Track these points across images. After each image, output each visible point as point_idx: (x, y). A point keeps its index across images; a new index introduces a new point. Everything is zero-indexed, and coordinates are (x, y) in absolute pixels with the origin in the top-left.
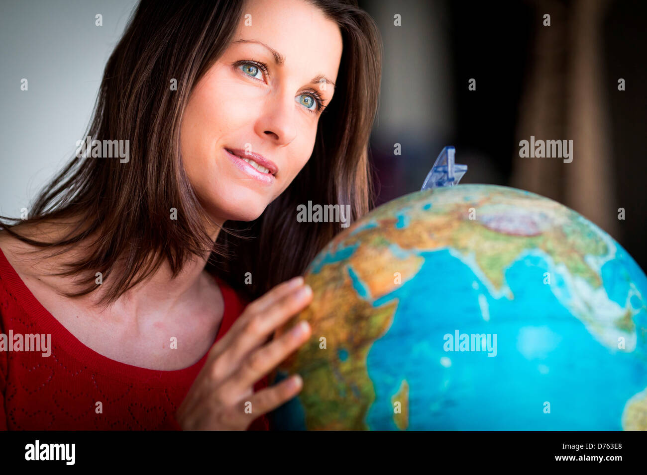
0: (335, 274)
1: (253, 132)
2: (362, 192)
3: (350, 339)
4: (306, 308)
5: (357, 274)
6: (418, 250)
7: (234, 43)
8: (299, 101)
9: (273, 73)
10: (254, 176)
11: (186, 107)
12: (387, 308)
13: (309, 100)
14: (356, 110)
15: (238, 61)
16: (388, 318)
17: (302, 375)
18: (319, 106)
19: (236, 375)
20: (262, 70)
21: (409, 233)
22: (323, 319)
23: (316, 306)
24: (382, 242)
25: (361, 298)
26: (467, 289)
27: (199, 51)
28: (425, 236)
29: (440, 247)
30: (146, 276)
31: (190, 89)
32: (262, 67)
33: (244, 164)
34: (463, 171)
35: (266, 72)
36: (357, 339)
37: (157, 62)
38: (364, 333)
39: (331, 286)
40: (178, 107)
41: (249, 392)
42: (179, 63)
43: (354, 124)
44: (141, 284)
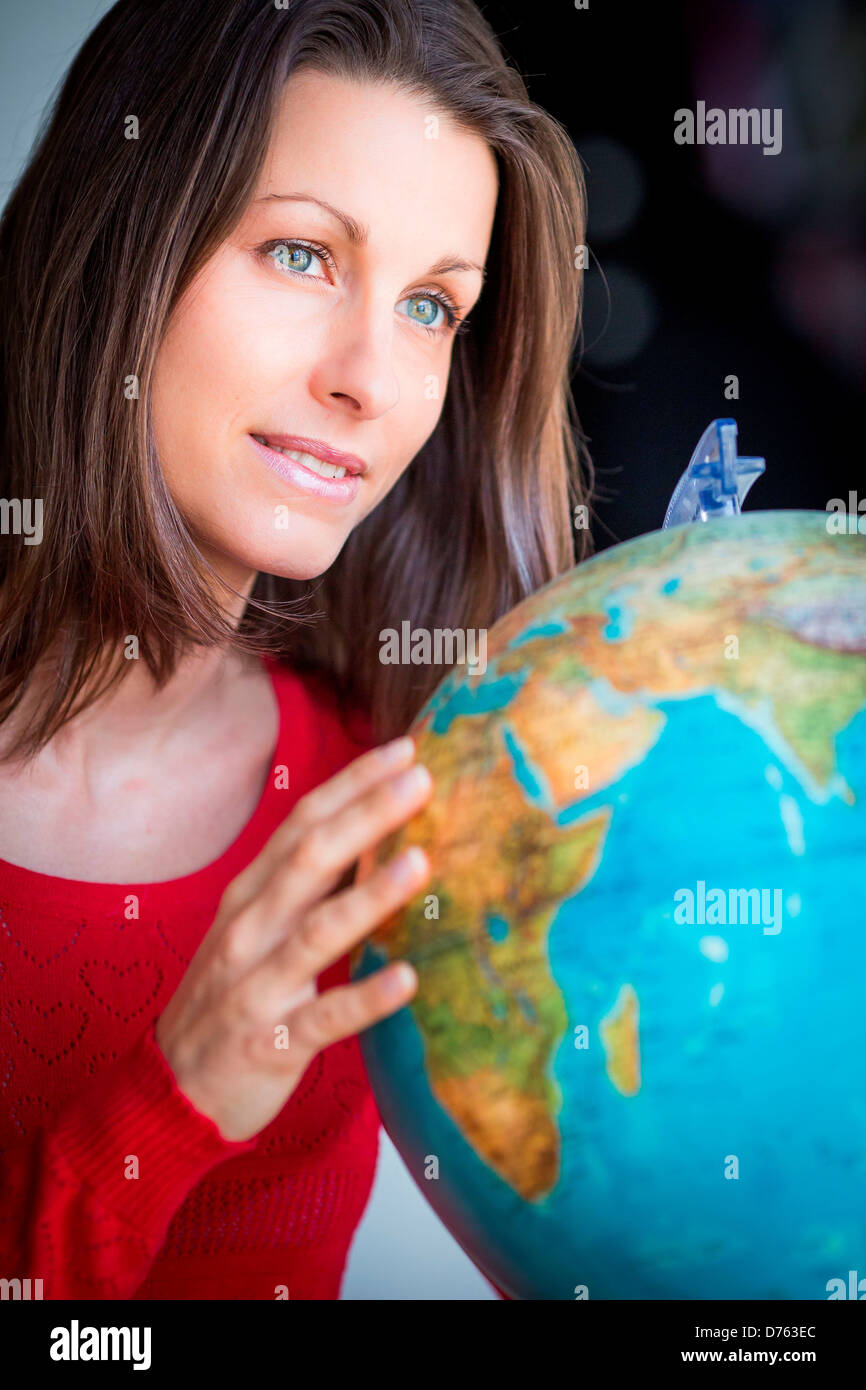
0: (478, 742)
1: (305, 393)
2: (555, 488)
3: (511, 896)
4: (419, 814)
5: (524, 746)
6: (652, 694)
7: (257, 202)
8: (405, 312)
9: (344, 262)
10: (313, 490)
11: (160, 347)
12: (587, 829)
13: (428, 307)
14: (533, 317)
15: (267, 242)
16: (589, 850)
17: (414, 963)
18: (450, 319)
19: (277, 956)
20: (321, 257)
21: (630, 653)
22: (453, 845)
23: (438, 811)
24: (575, 673)
25: (531, 802)
26: (759, 784)
27: (182, 225)
28: (665, 661)
29: (697, 689)
30: (101, 693)
31: (165, 309)
32: (318, 250)
33: (290, 466)
34: (756, 470)
35: (330, 261)
36: (525, 896)
37: (97, 243)
38: (538, 882)
39: (470, 769)
40: (142, 346)
41: (309, 991)
42: (142, 249)
43: (530, 348)
44: (92, 709)
